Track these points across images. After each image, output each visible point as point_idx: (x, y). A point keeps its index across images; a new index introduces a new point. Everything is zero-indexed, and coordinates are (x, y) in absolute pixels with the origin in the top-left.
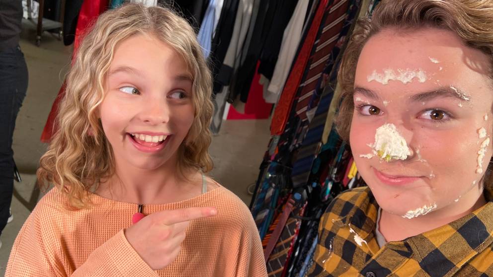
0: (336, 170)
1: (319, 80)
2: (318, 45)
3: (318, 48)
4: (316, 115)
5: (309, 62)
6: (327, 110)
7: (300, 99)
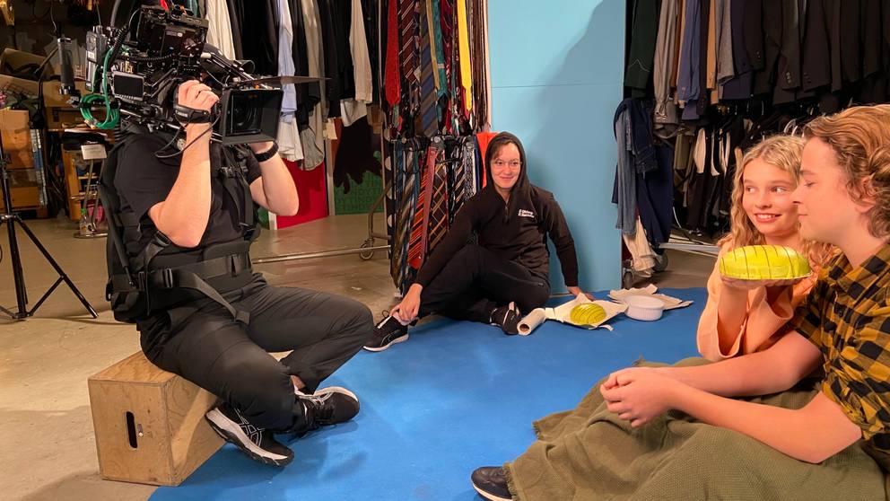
0: (456, 107)
1: (413, 43)
2: (401, 14)
3: (403, 17)
4: (422, 70)
5: (400, 30)
6: (431, 60)
7: (405, 63)
